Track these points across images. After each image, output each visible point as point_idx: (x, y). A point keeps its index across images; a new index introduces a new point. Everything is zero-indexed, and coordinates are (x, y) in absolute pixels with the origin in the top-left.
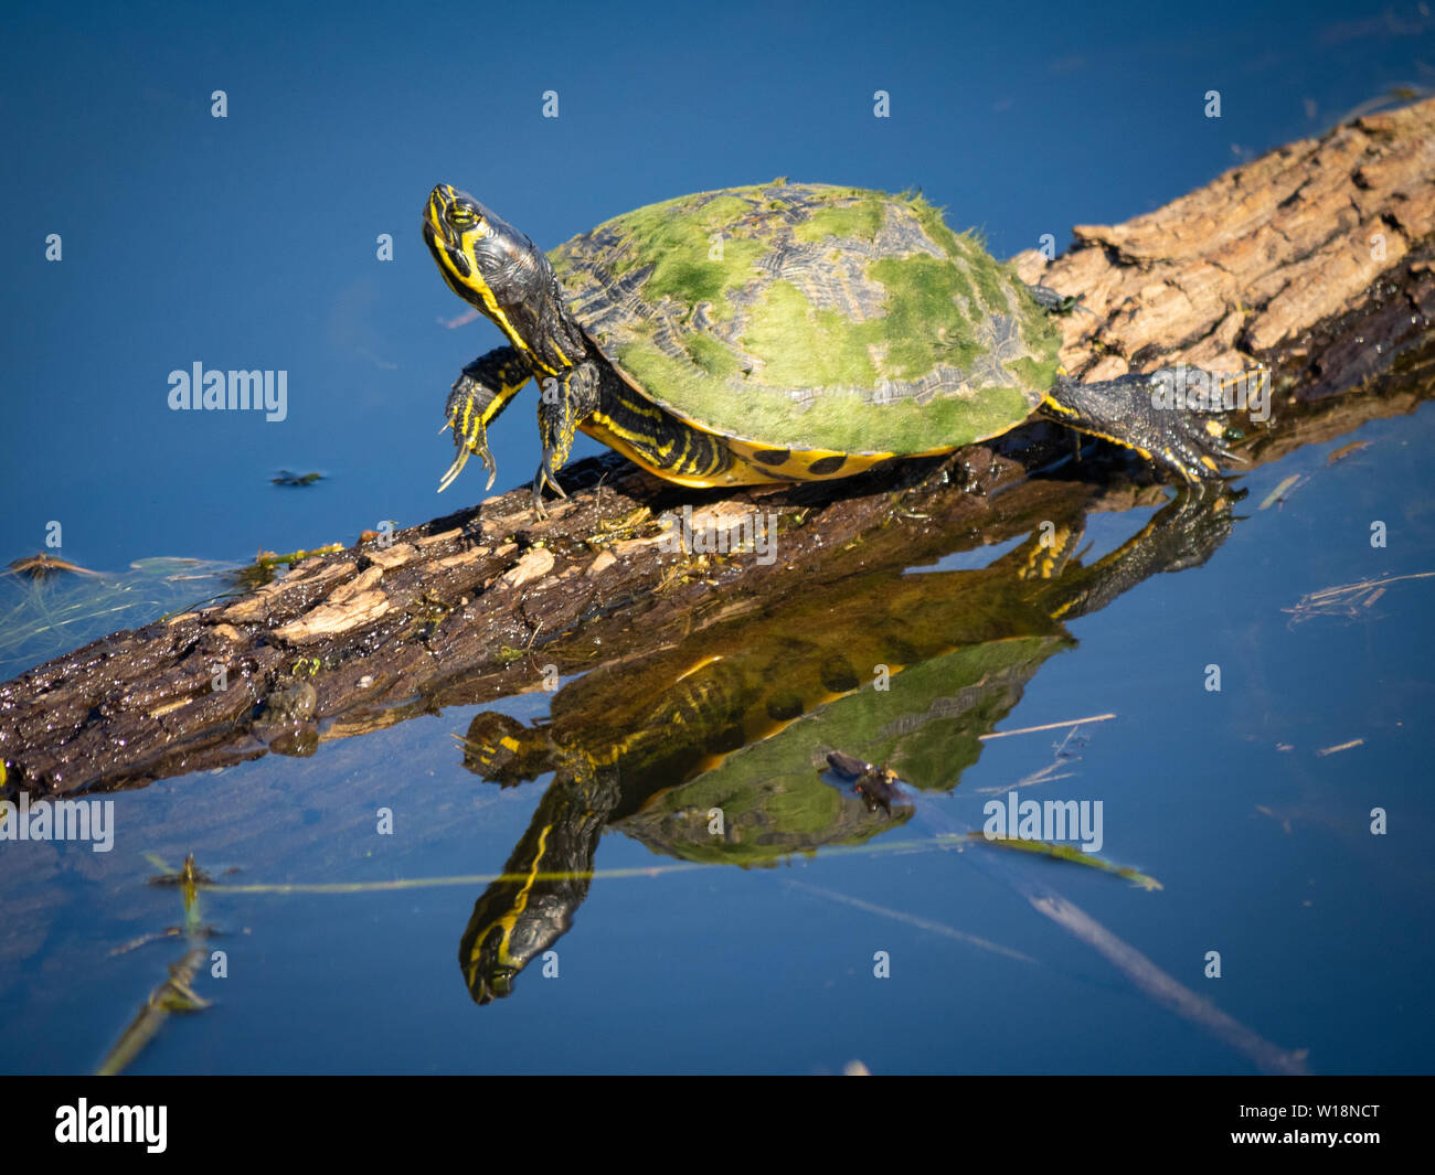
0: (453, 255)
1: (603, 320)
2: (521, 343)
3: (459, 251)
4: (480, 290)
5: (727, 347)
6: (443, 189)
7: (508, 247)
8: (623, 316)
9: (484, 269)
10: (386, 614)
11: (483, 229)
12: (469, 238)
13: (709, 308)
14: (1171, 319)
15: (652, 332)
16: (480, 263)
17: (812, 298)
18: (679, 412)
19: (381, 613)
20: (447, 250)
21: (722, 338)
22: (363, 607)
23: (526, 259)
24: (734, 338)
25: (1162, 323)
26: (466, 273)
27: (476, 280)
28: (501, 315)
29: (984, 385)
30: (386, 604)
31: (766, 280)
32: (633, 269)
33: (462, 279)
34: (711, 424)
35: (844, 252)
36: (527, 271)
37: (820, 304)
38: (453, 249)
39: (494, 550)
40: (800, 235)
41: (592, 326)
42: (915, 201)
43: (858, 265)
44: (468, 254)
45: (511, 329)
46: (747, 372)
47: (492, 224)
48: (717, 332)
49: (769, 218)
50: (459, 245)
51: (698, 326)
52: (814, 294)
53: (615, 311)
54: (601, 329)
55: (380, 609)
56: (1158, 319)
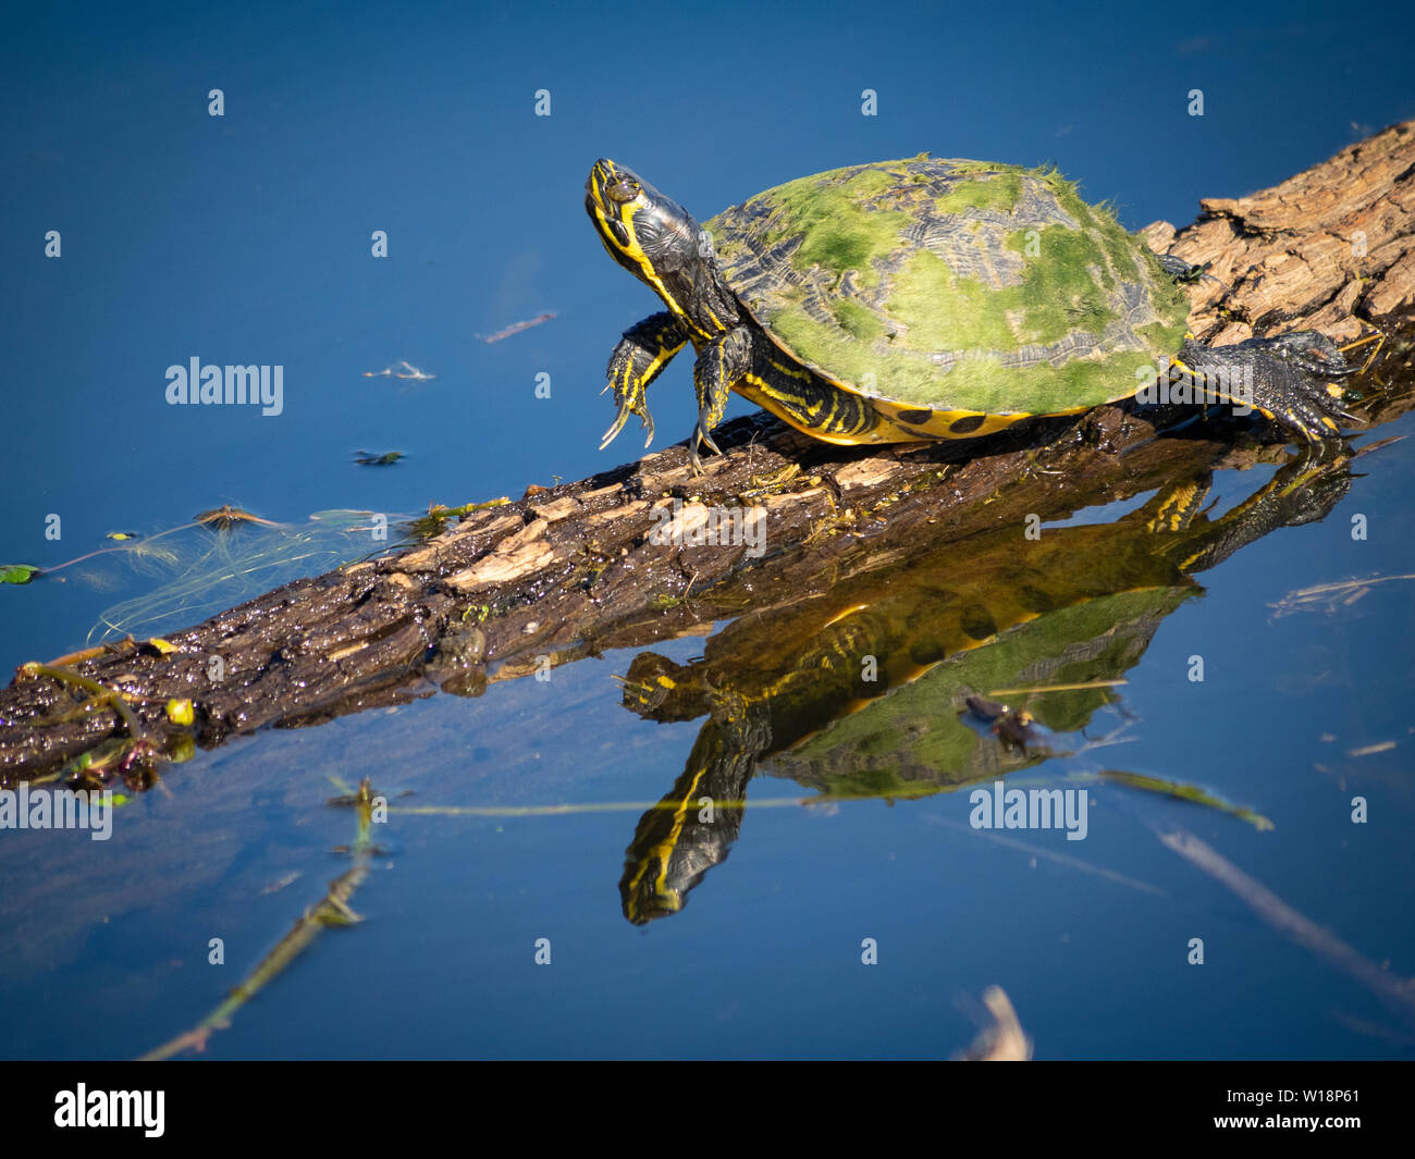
0: (613, 226)
1: (755, 287)
2: (677, 309)
3: (618, 222)
4: (639, 259)
5: (873, 312)
6: (604, 164)
7: (665, 218)
8: (774, 283)
9: (642, 240)
10: (551, 564)
11: (641, 201)
12: (629, 210)
13: (856, 276)
14: (1293, 287)
15: (802, 298)
16: (638, 233)
17: (952, 267)
18: (827, 374)
19: (546, 564)
20: (607, 221)
21: (869, 305)
22: (529, 557)
23: (682, 230)
24: (879, 304)
25: (1285, 291)
26: (626, 243)
27: (635, 250)
28: (658, 282)
29: (1115, 349)
30: (550, 555)
31: (910, 250)
32: (784, 238)
33: (622, 248)
34: (857, 386)
35: (984, 224)
36: (683, 241)
37: (960, 272)
38: (613, 220)
39: (652, 503)
40: (941, 208)
41: (744, 293)
42: (1051, 175)
43: (997, 235)
44: (627, 225)
45: (668, 296)
46: (892, 336)
47: (649, 196)
48: (863, 298)
49: (912, 191)
50: (618, 216)
51: (845, 293)
52: (955, 263)
53: (767, 279)
54: (753, 296)
55: (545, 560)
56: (1281, 286)
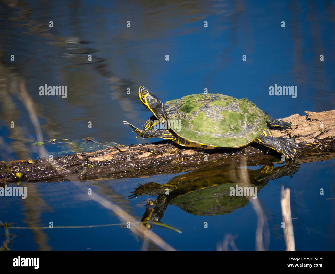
0: (142, 99)
1: (171, 113)
2: (155, 115)
3: (143, 98)
4: (147, 106)
5: (188, 122)
6: (142, 87)
7: (153, 98)
8: (175, 113)
9: (148, 102)
10: (112, 159)
11: (148, 94)
12: (146, 96)
13: (188, 115)
14: (305, 131)
15: (178, 117)
16: (147, 101)
17: (207, 116)
18: (176, 132)
19: (111, 159)
20: (141, 98)
21: (188, 120)
22: (108, 157)
23: (156, 100)
24: (190, 121)
25: (303, 131)
26: (145, 102)
27: (146, 104)
28: (151, 110)
29: (240, 137)
30: (113, 157)
31: (199, 111)
32: (180, 105)
33: (144, 103)
34: (181, 135)
35: (217, 109)
36: (156, 102)
37: (208, 117)
38: (142, 98)
39: (141, 151)
40: (210, 105)
41: (168, 114)
43: (219, 111)
44: (145, 99)
45: (153, 113)
46: (190, 127)
47: (150, 93)
48: (187, 119)
49: (206, 100)
50: (144, 97)
51: (185, 117)
52: (207, 115)
53: (173, 112)
54: (170, 115)
55: (111, 158)
56: (302, 130)
